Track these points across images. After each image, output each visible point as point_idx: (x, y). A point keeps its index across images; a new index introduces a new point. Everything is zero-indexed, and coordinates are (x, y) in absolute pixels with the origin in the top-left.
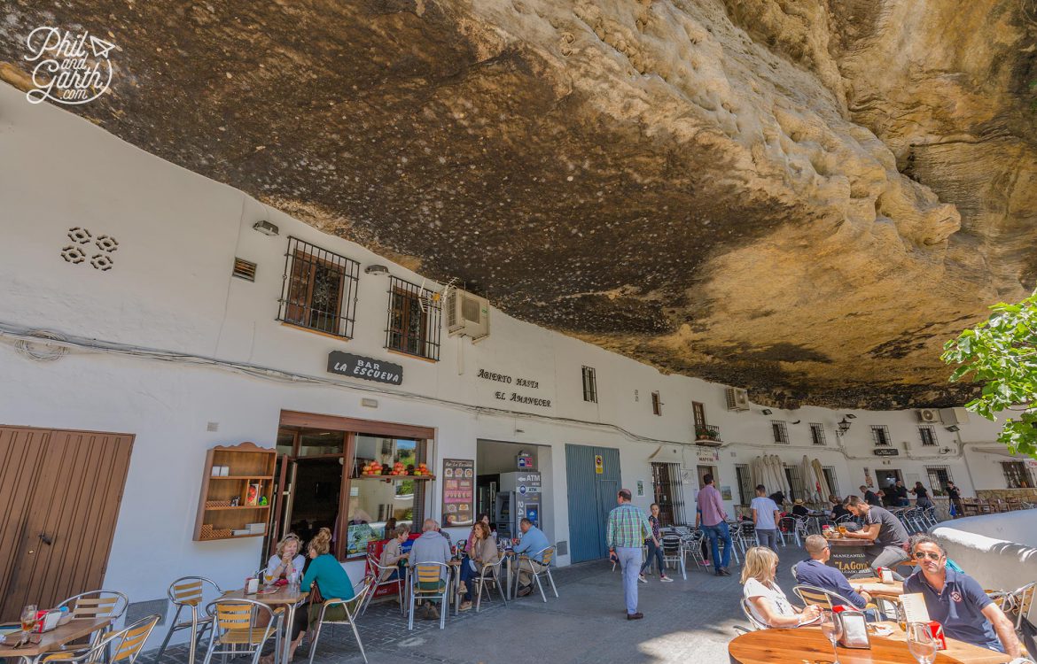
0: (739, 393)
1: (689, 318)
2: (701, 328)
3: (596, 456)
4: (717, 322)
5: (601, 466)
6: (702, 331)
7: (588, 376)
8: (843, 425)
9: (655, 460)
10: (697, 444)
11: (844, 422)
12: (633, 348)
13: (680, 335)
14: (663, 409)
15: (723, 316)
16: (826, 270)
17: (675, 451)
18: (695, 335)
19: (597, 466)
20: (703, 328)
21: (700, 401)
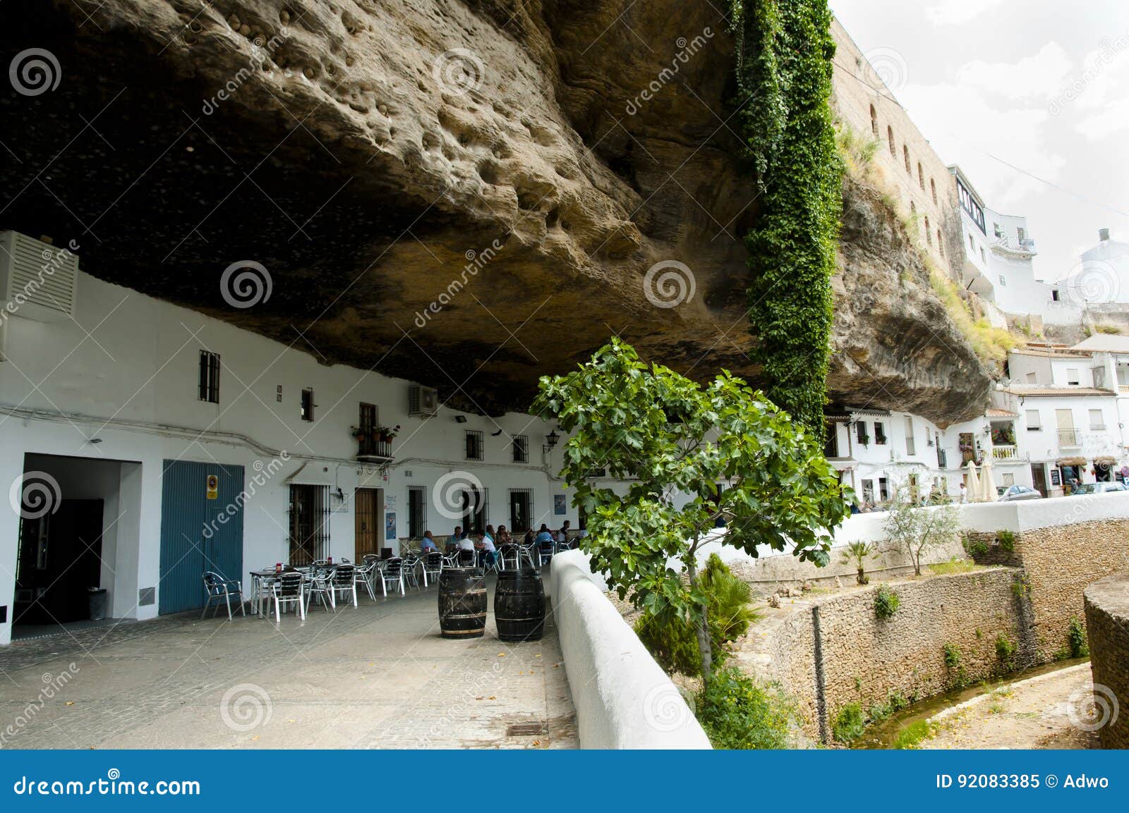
0: (426, 393)
1: (354, 302)
2: (370, 314)
3: (209, 476)
4: (390, 310)
5: (216, 490)
6: (372, 317)
7: (209, 367)
8: (551, 439)
9: (296, 481)
10: (359, 460)
11: (553, 435)
12: (279, 330)
13: (344, 320)
14: (316, 412)
15: (395, 304)
16: (504, 274)
17: (326, 469)
18: (363, 321)
19: (209, 490)
20: (373, 314)
21: (371, 402)
